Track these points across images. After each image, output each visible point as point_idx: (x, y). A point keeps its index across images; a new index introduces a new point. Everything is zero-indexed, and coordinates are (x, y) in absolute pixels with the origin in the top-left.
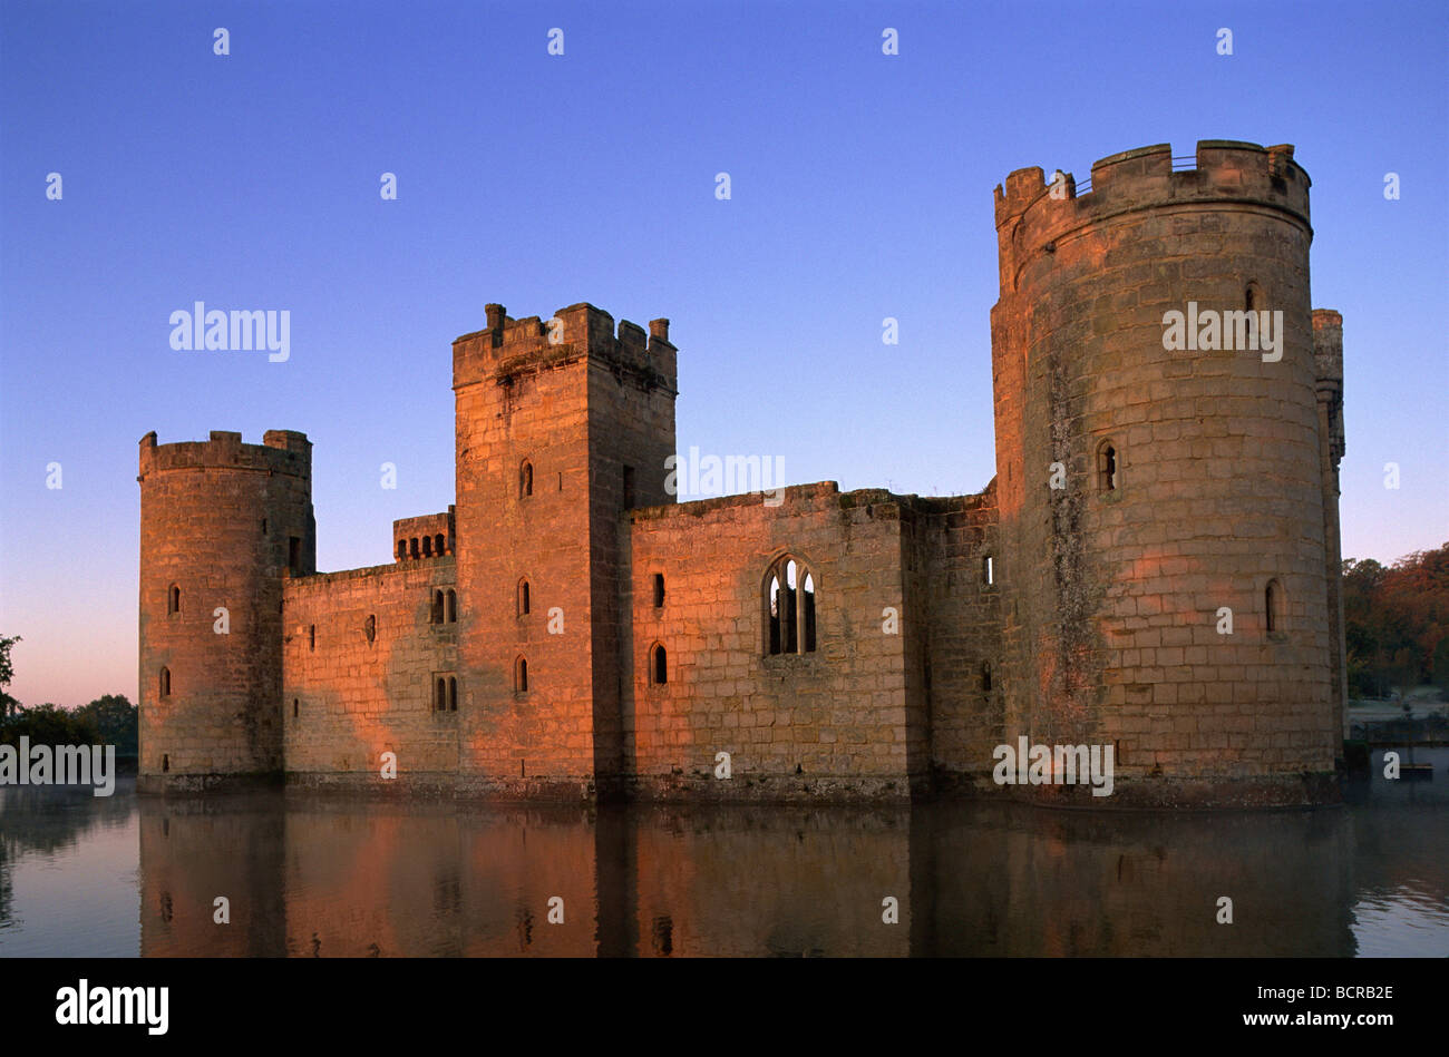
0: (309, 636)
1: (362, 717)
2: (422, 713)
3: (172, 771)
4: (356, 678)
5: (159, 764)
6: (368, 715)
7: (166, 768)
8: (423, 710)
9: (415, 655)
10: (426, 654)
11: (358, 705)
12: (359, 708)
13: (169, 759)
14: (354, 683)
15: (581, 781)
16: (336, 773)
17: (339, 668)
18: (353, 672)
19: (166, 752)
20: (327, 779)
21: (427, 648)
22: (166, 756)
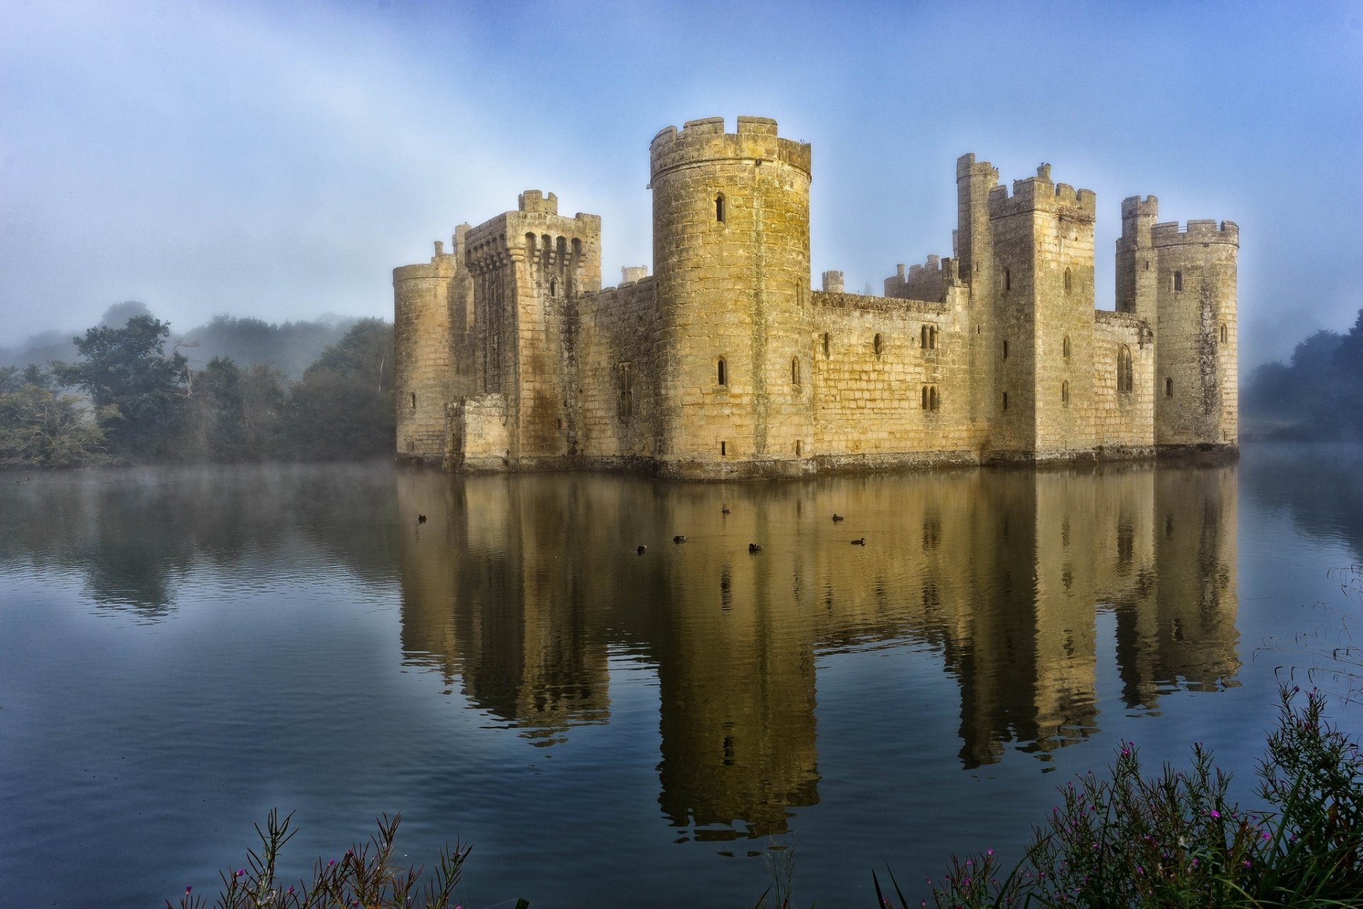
0: (823, 341)
1: (870, 411)
2: (916, 411)
3: (803, 456)
4: (867, 381)
5: (793, 449)
6: (876, 411)
7: (798, 453)
8: (916, 408)
9: (911, 369)
10: (918, 369)
11: (868, 402)
12: (869, 405)
13: (801, 445)
14: (864, 385)
15: (1091, 451)
16: (850, 456)
17: (852, 372)
18: (864, 377)
19: (799, 438)
20: (843, 461)
21: (919, 365)
22: (798, 441)
